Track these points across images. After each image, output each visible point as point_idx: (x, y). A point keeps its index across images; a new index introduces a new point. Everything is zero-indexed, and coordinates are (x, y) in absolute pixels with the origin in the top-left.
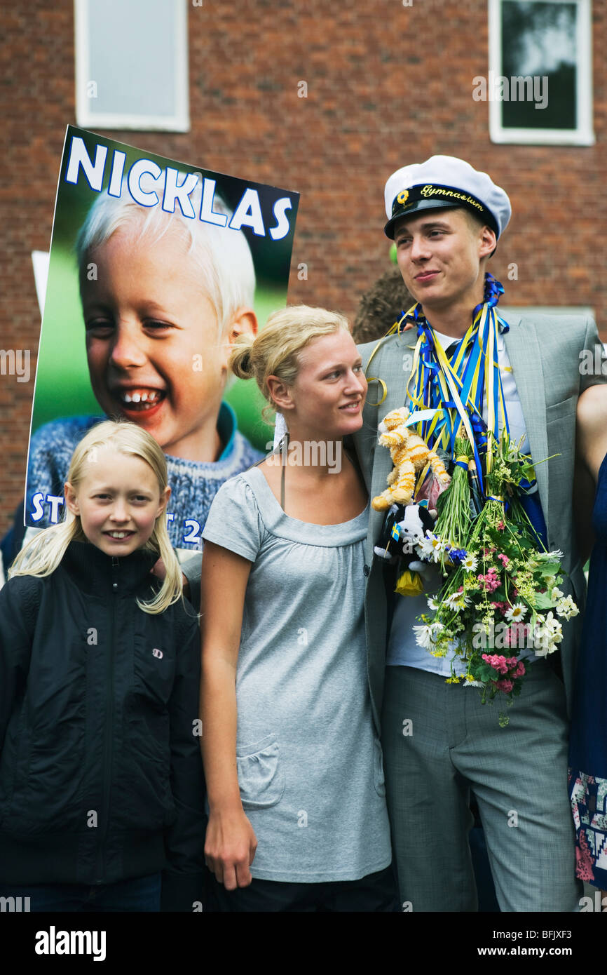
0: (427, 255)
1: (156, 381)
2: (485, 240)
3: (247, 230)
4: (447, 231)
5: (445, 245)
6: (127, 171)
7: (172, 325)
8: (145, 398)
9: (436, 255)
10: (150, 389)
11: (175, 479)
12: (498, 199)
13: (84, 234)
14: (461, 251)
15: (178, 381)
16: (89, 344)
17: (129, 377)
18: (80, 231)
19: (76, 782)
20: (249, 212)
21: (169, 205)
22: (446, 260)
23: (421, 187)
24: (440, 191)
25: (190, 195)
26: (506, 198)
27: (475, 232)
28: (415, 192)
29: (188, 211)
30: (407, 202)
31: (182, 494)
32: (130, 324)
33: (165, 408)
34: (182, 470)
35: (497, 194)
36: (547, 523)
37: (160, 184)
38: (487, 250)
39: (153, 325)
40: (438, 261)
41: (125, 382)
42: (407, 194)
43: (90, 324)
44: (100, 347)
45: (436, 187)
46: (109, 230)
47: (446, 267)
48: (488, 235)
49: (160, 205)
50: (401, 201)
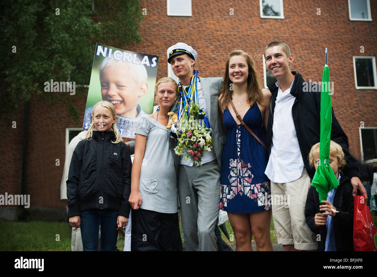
0: (179, 65)
1: (120, 99)
2: (192, 62)
3: (145, 65)
4: (183, 59)
5: (183, 63)
6: (113, 52)
7: (124, 86)
8: (117, 103)
9: (181, 65)
10: (118, 101)
11: (125, 121)
12: (194, 52)
13: (101, 67)
14: (187, 64)
15: (126, 99)
16: (102, 90)
17: (113, 98)
18: (100, 66)
19: (94, 185)
20: (146, 61)
21: (124, 60)
22: (183, 66)
23: (176, 50)
24: (180, 50)
25: (130, 58)
26: (196, 52)
27: (189, 60)
28: (174, 51)
29: (129, 61)
30: (173, 54)
31: (127, 125)
32: (113, 86)
33: (122, 105)
34: (127, 119)
35: (194, 51)
36: (210, 123)
37: (122, 55)
38: (193, 64)
39: (119, 86)
40: (182, 66)
41: (111, 99)
42: (172, 52)
43: (102, 86)
44: (105, 91)
45: (179, 49)
46: (108, 66)
47: (184, 68)
48: (192, 61)
49: (121, 60)
50: (171, 53)
